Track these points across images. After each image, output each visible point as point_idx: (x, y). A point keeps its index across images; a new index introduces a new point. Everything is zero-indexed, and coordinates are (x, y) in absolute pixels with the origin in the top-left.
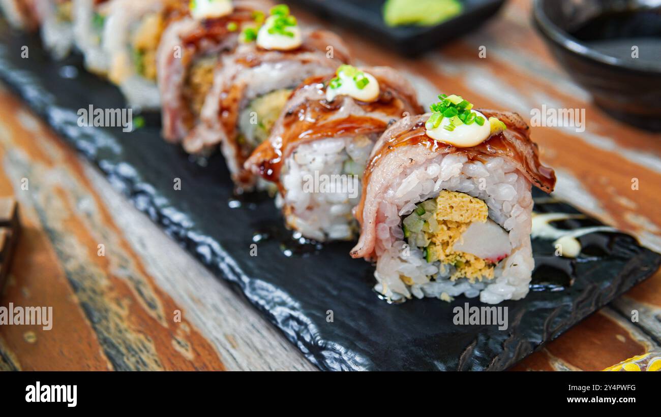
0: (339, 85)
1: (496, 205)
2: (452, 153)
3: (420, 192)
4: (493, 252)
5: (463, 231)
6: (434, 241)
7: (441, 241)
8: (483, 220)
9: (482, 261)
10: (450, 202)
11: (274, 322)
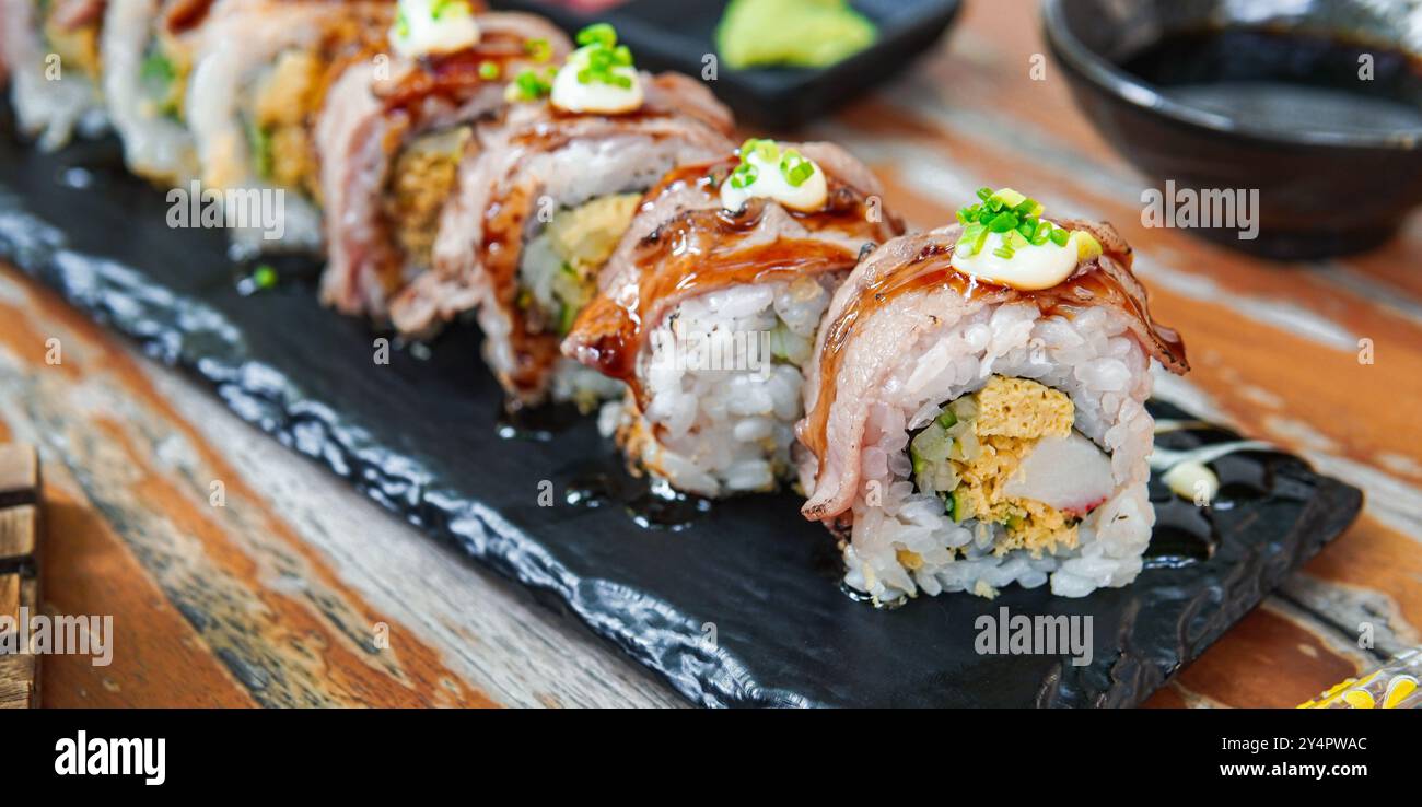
0: (750, 180)
1: (1089, 400)
2: (1010, 301)
3: (951, 381)
4: (1076, 497)
5: (1025, 456)
6: (967, 480)
7: (982, 478)
8: (1063, 431)
9: (1057, 513)
10: (1005, 398)
11: (647, 661)
